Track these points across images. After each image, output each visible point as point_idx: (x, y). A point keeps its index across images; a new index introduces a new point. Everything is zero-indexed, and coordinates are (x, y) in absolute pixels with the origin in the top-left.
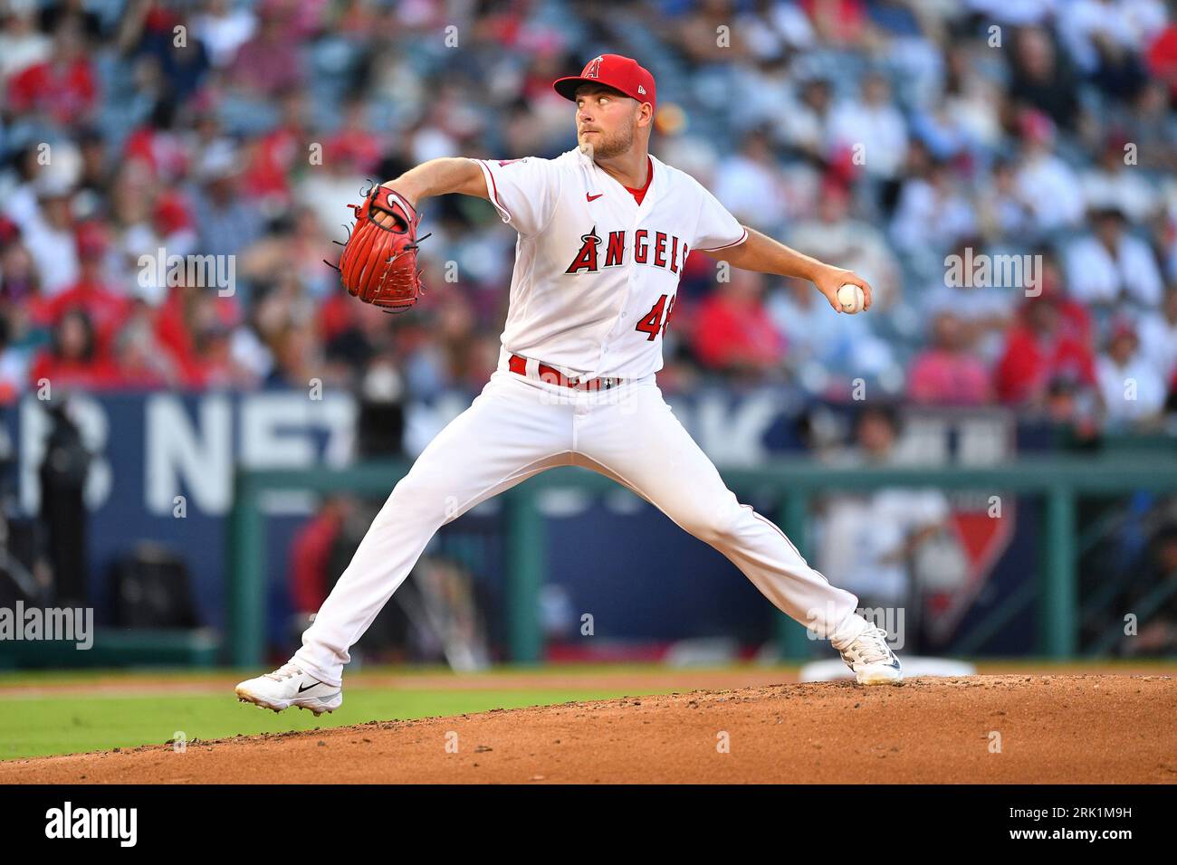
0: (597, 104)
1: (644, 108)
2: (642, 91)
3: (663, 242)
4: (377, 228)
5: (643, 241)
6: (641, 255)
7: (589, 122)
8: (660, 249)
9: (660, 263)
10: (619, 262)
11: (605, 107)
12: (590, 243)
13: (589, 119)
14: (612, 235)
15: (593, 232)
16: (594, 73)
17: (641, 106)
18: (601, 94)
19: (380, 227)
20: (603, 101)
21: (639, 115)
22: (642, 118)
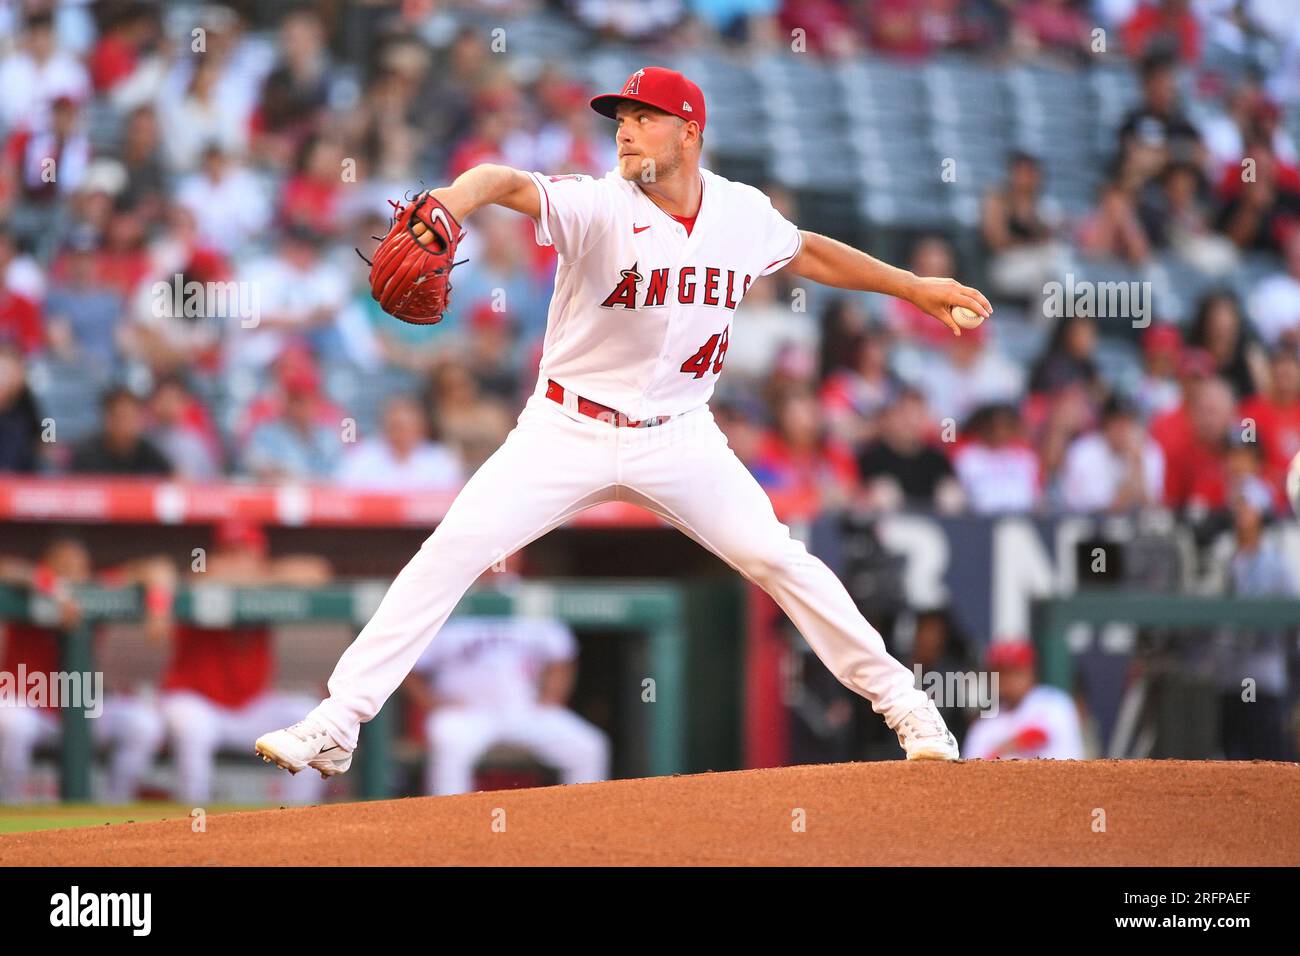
0: (637, 123)
1: (690, 126)
2: (687, 107)
3: (715, 279)
4: (412, 241)
5: (690, 279)
6: (686, 294)
7: (628, 144)
8: (711, 285)
9: (710, 301)
10: (661, 302)
11: (646, 127)
12: (630, 279)
13: (628, 140)
14: (655, 273)
15: (635, 268)
16: (634, 89)
17: (686, 125)
18: (640, 113)
19: (417, 242)
20: (644, 120)
21: (684, 135)
22: (688, 137)
